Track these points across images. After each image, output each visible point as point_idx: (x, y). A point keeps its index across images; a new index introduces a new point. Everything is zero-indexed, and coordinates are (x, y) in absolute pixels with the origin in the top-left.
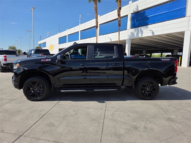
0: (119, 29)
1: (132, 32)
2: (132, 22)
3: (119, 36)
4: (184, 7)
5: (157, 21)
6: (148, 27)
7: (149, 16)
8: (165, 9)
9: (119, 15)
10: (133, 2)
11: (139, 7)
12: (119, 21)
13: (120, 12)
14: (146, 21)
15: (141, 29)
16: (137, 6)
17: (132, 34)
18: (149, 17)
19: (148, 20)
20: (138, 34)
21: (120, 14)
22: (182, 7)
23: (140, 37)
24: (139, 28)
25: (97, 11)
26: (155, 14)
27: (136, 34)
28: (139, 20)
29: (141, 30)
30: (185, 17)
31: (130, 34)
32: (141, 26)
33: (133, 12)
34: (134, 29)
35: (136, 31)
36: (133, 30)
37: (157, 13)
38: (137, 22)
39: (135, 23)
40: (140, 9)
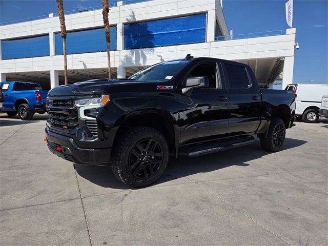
0: (108, 47)
1: (126, 56)
2: (125, 38)
3: (109, 60)
4: (203, 28)
5: (167, 43)
6: (154, 50)
7: (154, 33)
8: (178, 26)
9: (106, 21)
10: (124, 4)
11: (135, 14)
12: (107, 33)
13: (107, 16)
14: (149, 41)
15: (142, 52)
16: (133, 13)
17: (128, 59)
18: (153, 35)
19: (153, 38)
20: (137, 60)
21: (107, 19)
22: (200, 27)
23: (142, 65)
24: (140, 51)
25: (62, 5)
26: (163, 31)
27: (134, 59)
28: (139, 36)
29: (143, 54)
30: (204, 42)
31: (123, 58)
32: (143, 48)
33: (126, 21)
34: (129, 50)
35: (134, 55)
36: (128, 52)
37: (167, 31)
38: (134, 40)
39: (131, 41)
40: (138, 18)
